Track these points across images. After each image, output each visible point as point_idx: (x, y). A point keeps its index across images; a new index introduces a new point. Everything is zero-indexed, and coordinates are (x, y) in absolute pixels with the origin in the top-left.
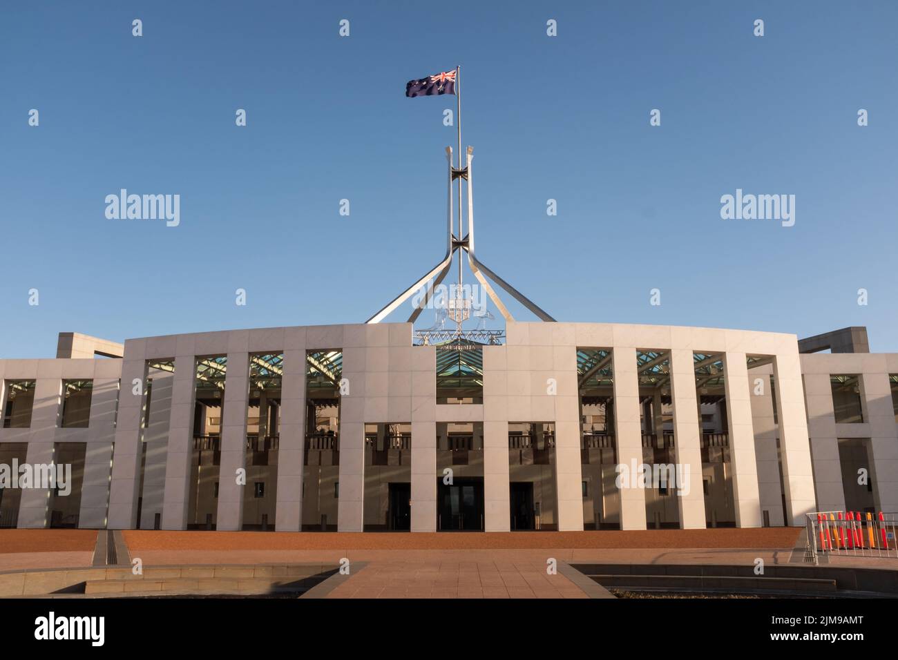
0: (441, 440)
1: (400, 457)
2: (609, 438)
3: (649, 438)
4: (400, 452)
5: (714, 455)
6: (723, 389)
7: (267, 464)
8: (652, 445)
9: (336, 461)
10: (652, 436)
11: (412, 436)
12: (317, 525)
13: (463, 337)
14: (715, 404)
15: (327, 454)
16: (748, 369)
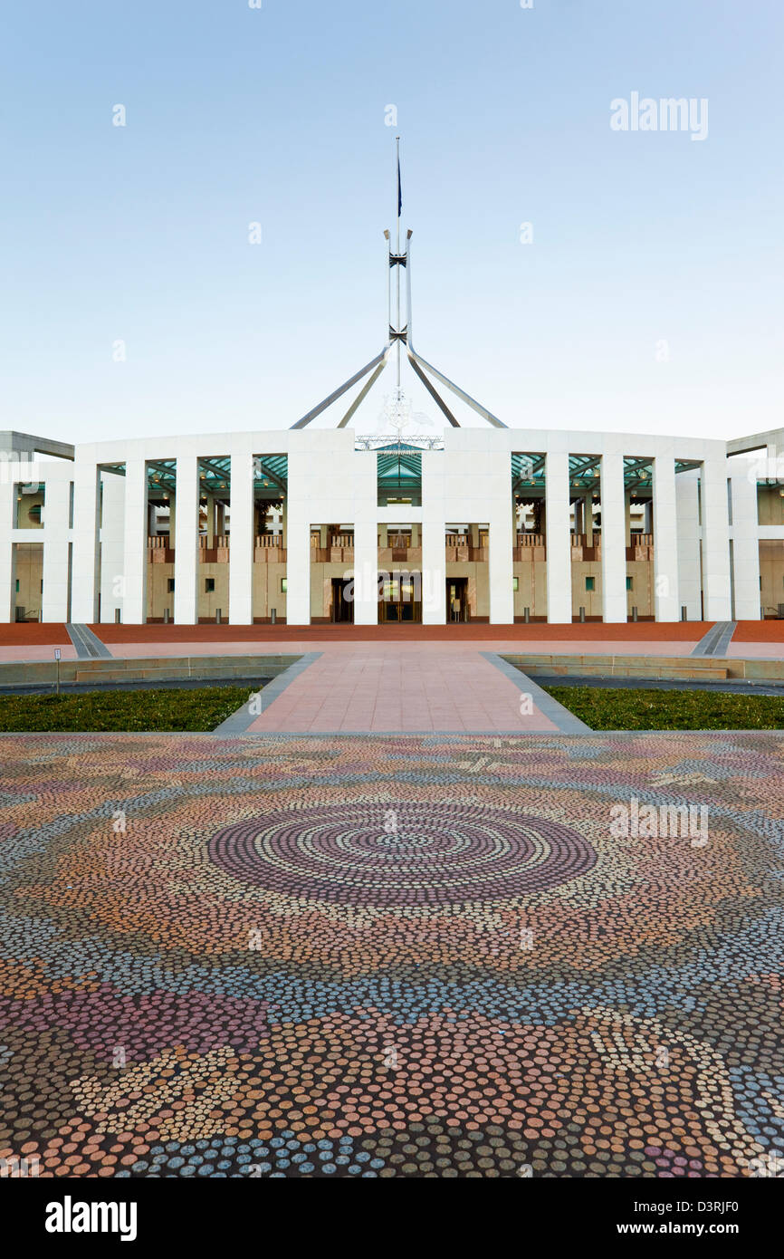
0: (381, 538)
1: (342, 553)
2: (541, 537)
3: (579, 537)
4: (342, 550)
5: (640, 553)
6: (651, 491)
7: (216, 562)
8: (582, 544)
9: (284, 560)
10: (582, 535)
11: (355, 534)
12: (267, 618)
13: (402, 442)
14: (644, 505)
15: (274, 553)
16: (676, 473)
